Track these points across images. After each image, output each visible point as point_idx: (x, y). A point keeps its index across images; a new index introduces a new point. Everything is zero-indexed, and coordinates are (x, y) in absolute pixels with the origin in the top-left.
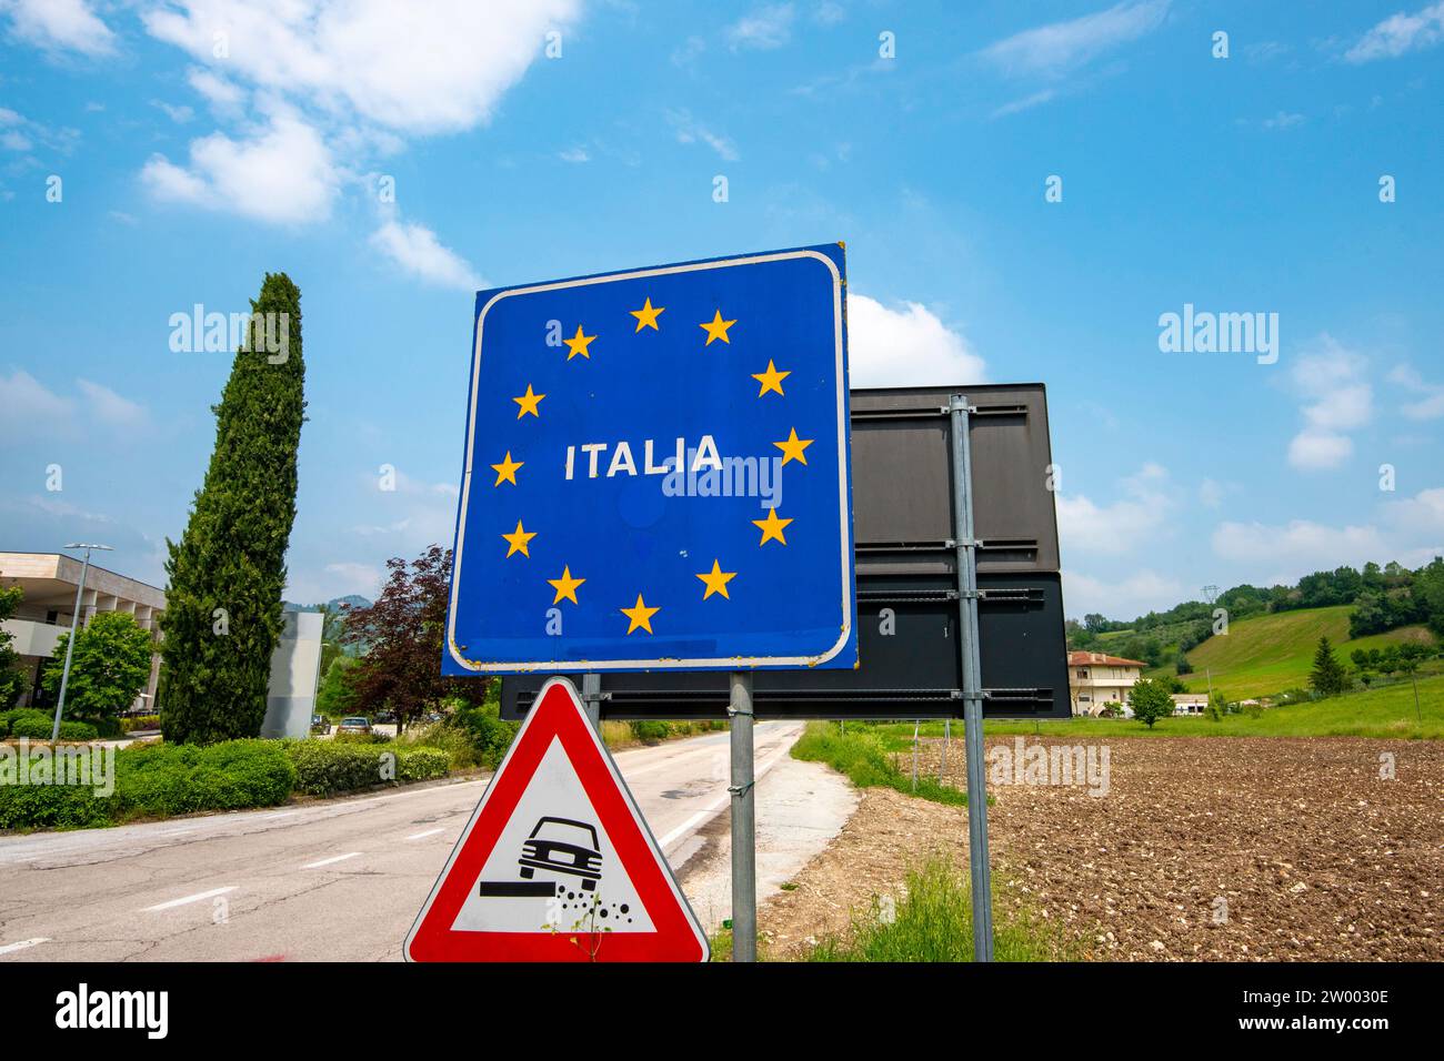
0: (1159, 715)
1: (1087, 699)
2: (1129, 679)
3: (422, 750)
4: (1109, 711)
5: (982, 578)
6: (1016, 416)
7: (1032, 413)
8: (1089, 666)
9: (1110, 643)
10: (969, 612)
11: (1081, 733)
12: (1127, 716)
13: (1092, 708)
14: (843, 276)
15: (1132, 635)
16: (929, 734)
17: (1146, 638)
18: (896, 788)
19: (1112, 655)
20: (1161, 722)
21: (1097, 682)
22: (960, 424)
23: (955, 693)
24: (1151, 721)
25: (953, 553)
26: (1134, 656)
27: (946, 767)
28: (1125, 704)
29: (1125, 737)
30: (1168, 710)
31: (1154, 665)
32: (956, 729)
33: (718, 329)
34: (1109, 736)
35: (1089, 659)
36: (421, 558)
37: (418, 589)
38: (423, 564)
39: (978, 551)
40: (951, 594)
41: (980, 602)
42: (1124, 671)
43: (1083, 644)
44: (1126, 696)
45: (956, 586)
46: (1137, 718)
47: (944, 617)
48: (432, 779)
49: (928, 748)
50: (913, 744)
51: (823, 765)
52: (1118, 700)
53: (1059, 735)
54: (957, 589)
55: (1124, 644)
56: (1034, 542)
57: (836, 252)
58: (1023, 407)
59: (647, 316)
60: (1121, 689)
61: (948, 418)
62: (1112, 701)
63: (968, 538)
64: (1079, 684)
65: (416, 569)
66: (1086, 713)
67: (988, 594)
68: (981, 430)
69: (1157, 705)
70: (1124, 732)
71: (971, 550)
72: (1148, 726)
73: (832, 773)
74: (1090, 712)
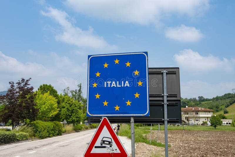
0: (218, 125)
1: (198, 120)
2: (210, 115)
3: (21, 133)
4: (204, 124)
5: (168, 101)
6: (174, 73)
7: (177, 73)
8: (199, 111)
9: (205, 105)
10: (165, 106)
11: (196, 130)
12: (209, 125)
13: (199, 123)
14: (147, 57)
15: (211, 102)
16: (153, 129)
17: (216, 103)
18: (146, 143)
19: (205, 108)
20: (218, 127)
21: (201, 116)
22: (165, 74)
23: (163, 119)
24: (215, 127)
25: (163, 96)
26: (212, 108)
27: (158, 138)
28: (208, 122)
29: (207, 131)
30: (220, 124)
31: (217, 111)
32: (161, 128)
33: (128, 64)
34: (203, 130)
35: (199, 109)
36: (19, 82)
37: (18, 90)
38: (19, 83)
39: (167, 96)
40: (163, 103)
41: (167, 105)
42: (208, 113)
43: (198, 105)
44: (209, 119)
45: (163, 102)
46: (211, 126)
47: (161, 107)
48: (24, 140)
49: (153, 133)
50: (150, 132)
51: (126, 137)
52: (206, 121)
53: (190, 130)
54: (164, 102)
55: (209, 105)
56: (176, 95)
57: (146, 53)
58: (175, 72)
59: (117, 61)
60: (208, 117)
61: (163, 73)
62: (205, 121)
63: (165, 94)
64: (196, 116)
65: (17, 85)
66: (197, 124)
67: (169, 103)
68: (168, 75)
69: (217, 122)
70: (208, 130)
71: (166, 96)
72: (215, 128)
73: (128, 139)
74: (198, 124)
